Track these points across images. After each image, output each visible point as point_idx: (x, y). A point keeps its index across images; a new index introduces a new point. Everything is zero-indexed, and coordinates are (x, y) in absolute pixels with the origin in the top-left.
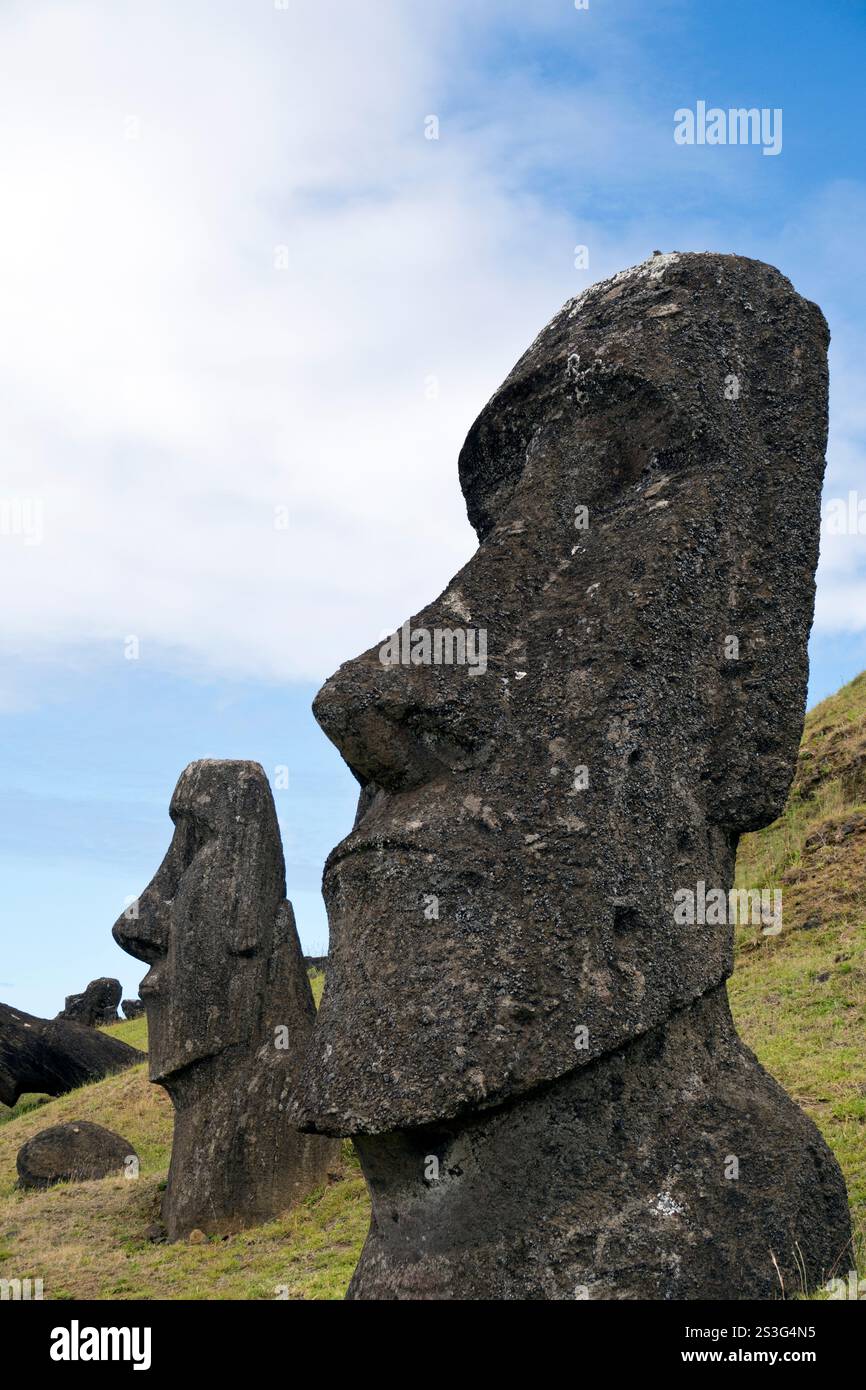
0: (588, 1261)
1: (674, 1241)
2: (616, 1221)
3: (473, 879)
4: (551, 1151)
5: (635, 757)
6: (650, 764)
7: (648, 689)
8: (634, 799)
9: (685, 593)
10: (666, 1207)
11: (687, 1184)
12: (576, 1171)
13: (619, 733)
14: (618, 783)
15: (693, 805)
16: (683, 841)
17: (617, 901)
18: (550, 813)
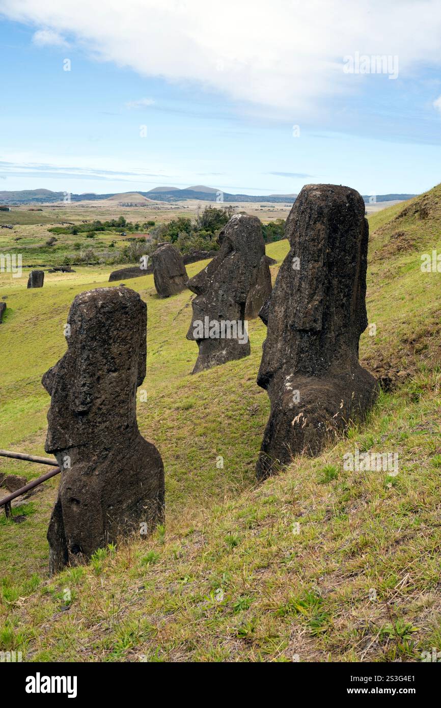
0: (214, 358)
1: (224, 357)
2: (218, 354)
3: (202, 310)
4: (211, 344)
5: (223, 295)
6: (225, 296)
7: (225, 286)
8: (222, 301)
9: (232, 272)
10: (224, 352)
11: (227, 350)
12: (214, 347)
13: (221, 292)
14: (220, 299)
15: (232, 301)
16: (231, 305)
17: (219, 314)
18: (211, 302)
